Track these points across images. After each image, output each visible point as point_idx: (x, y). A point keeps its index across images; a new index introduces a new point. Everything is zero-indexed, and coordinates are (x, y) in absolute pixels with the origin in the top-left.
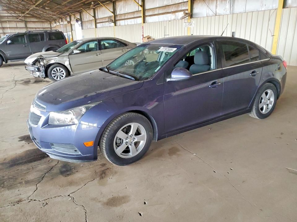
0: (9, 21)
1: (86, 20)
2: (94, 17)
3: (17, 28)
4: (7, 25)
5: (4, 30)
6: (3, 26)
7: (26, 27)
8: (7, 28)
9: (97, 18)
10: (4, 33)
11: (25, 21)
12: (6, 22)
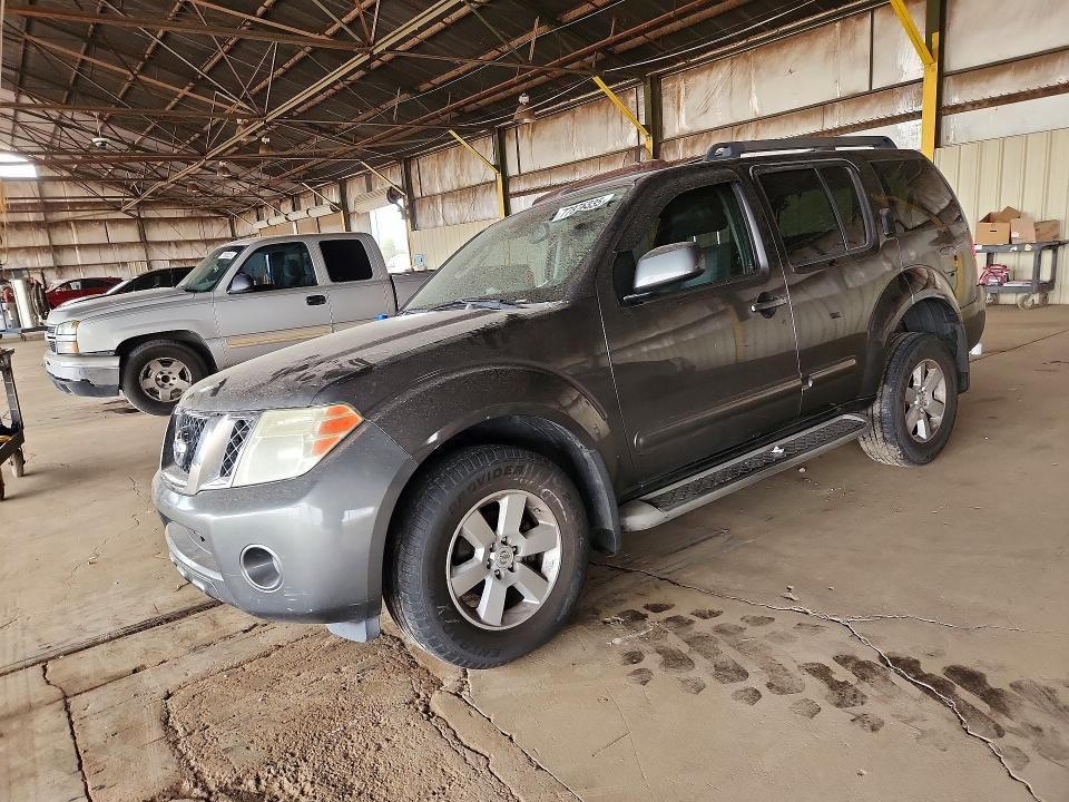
0: (80, 223)
1: (438, 190)
2: (501, 166)
3: (109, 245)
4: (73, 237)
5: (57, 256)
6: (56, 243)
7: (145, 243)
8: (71, 247)
9: (512, 170)
10: (60, 267)
11: (139, 218)
12: (66, 223)
